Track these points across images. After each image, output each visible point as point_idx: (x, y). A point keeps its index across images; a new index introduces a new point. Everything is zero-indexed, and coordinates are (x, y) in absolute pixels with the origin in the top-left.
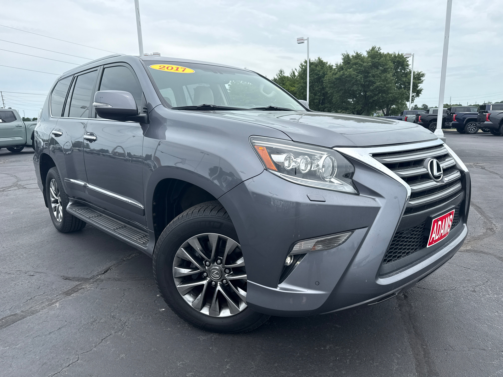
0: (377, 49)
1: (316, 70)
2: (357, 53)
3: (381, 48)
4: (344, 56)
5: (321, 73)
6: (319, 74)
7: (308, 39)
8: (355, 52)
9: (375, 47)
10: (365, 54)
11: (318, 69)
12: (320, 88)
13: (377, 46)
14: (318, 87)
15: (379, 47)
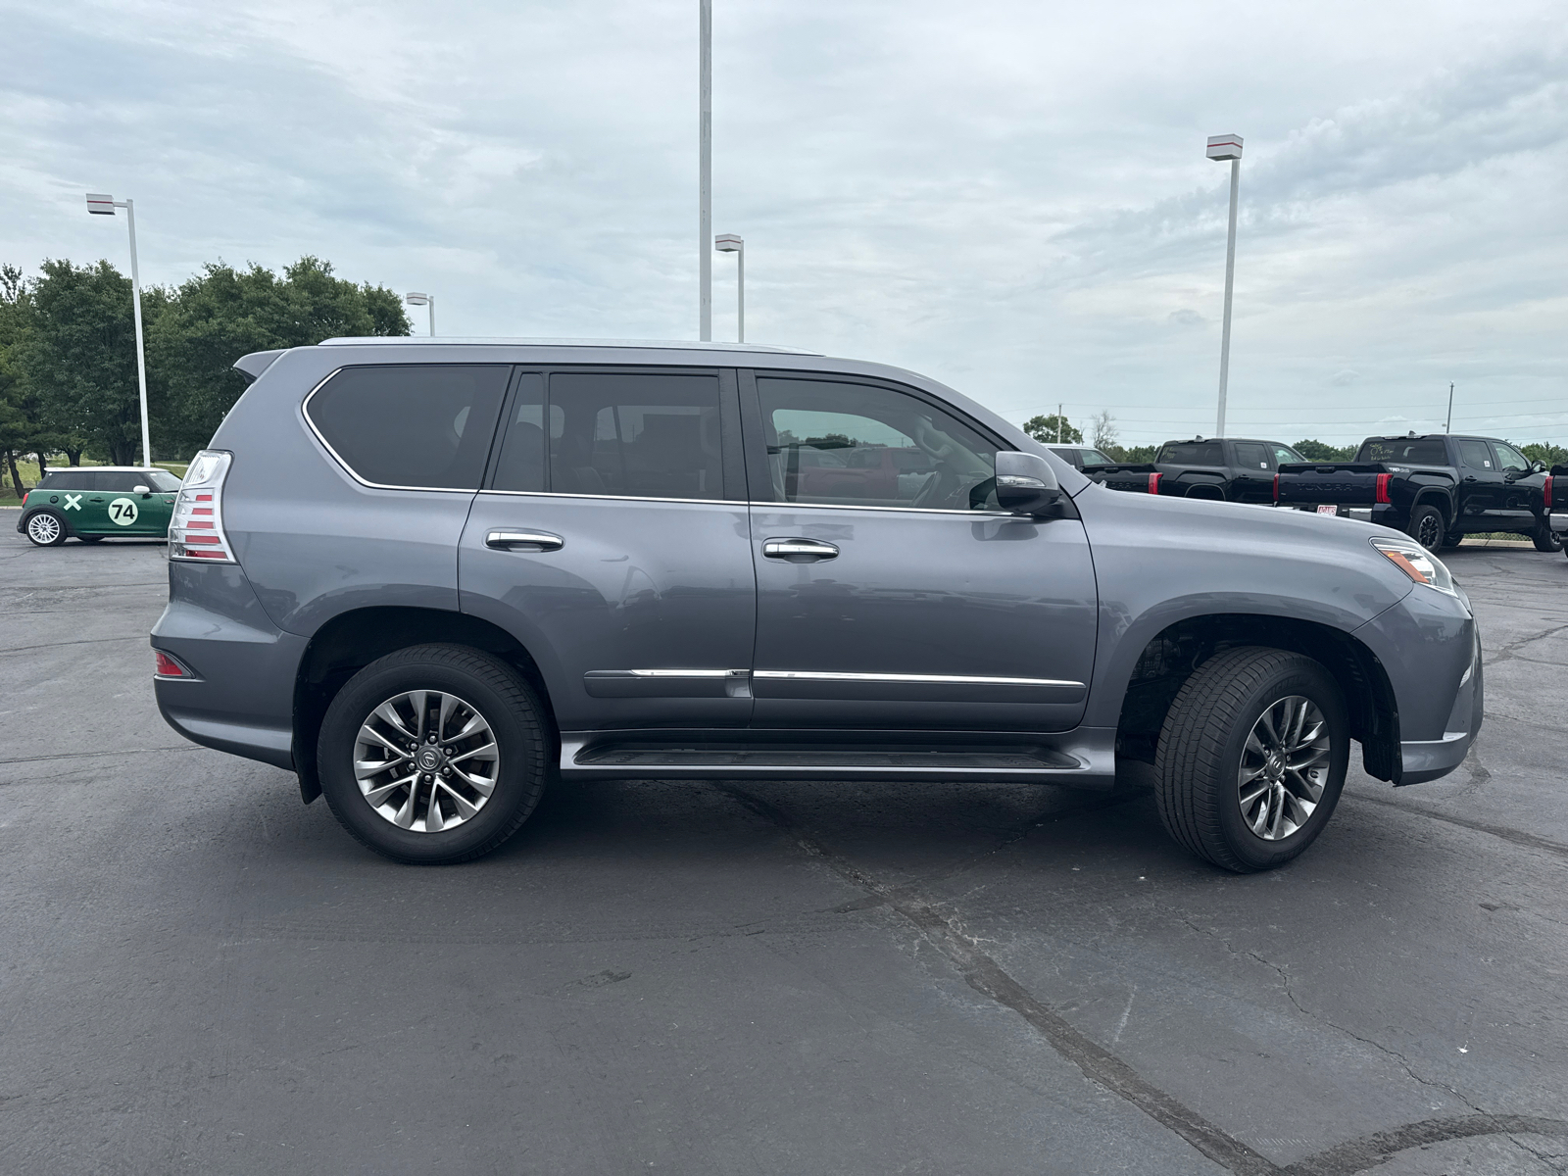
0: (319, 267)
1: (98, 303)
2: (259, 270)
3: (332, 267)
4: (211, 271)
5: (120, 316)
6: (115, 318)
7: (128, 205)
8: (251, 267)
9: (316, 260)
10: (280, 276)
11: (105, 298)
12: (120, 365)
13: (322, 259)
14: (111, 359)
15: (325, 261)
